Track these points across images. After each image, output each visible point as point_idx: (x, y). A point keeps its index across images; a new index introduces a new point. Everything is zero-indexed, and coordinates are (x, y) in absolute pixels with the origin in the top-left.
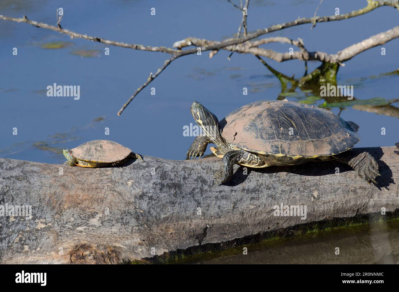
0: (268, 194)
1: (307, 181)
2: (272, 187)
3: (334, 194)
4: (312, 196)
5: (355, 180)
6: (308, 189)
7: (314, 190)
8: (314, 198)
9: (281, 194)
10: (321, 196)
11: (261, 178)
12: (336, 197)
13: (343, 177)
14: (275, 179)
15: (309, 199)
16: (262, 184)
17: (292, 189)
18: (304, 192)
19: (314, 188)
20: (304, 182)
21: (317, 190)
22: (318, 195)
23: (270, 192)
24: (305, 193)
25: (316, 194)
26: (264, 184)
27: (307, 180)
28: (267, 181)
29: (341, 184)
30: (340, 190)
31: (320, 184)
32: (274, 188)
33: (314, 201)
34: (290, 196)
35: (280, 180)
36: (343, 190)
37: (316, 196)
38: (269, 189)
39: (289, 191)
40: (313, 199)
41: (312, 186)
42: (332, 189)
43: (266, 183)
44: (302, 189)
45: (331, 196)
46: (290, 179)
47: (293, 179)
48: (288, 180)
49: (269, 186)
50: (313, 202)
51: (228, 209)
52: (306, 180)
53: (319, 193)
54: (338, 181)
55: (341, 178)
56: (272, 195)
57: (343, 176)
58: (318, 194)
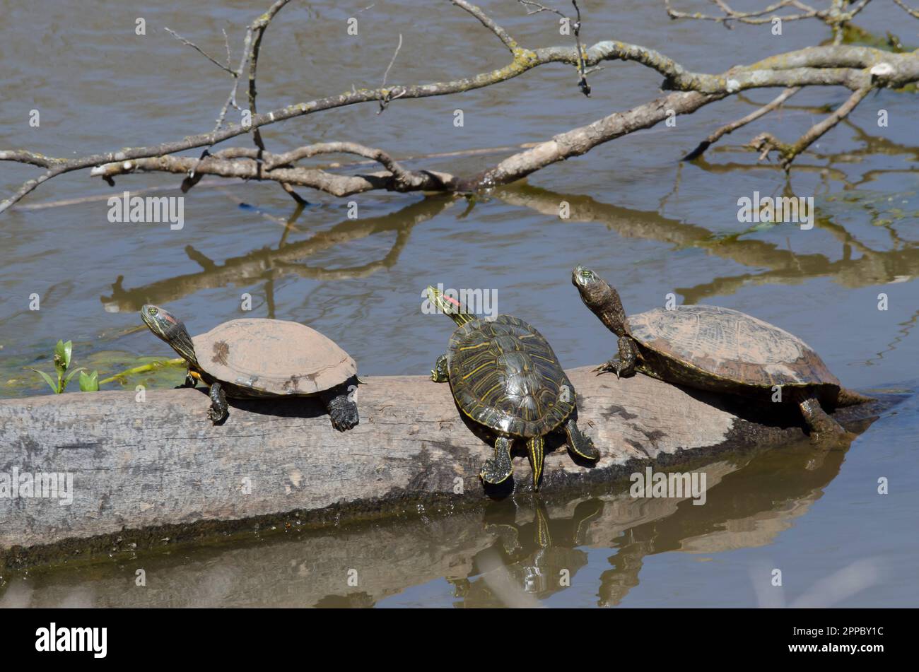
0: (184, 478)
1: (277, 449)
2: (194, 461)
3: (339, 479)
4: (286, 483)
5: (389, 447)
6: (279, 467)
7: (291, 470)
8: (292, 487)
9: (214, 478)
10: (307, 483)
11: (170, 441)
12: (343, 486)
13: (360, 442)
14: (203, 443)
15: (281, 489)
16: (171, 455)
17: (240, 466)
18: (268, 473)
19: (292, 465)
20: (269, 451)
21: (298, 470)
22: (300, 482)
23: (189, 474)
24: (271, 477)
25: (296, 478)
26: (176, 454)
27: (277, 446)
28: (183, 447)
29: (356, 457)
30: (351, 471)
31: (306, 455)
32: (199, 465)
33: (291, 494)
34: (236, 482)
35: (213, 446)
36: (361, 470)
37: (296, 483)
38: (188, 465)
39: (233, 471)
40: (288, 490)
41: (288, 460)
42: (334, 467)
43: (180, 453)
44: (264, 467)
45: (330, 483)
46: (238, 443)
47: (245, 445)
48: (233, 446)
49: (188, 460)
50: (288, 497)
51: (89, 512)
52: (274, 446)
53: (303, 477)
54: (348, 449)
55: (356, 443)
56: (194, 481)
57: (361, 438)
58: (302, 480)
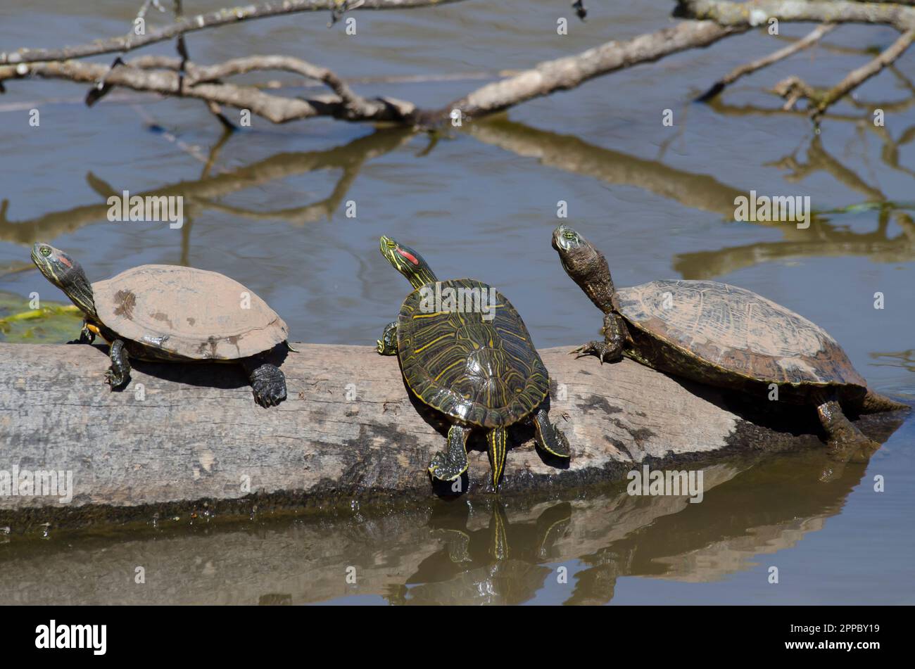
0: (72, 452)
1: (187, 425)
2: (85, 433)
3: (259, 464)
4: (195, 466)
5: (320, 430)
6: (188, 447)
7: (202, 450)
8: (202, 471)
9: (109, 454)
10: (220, 467)
11: (58, 406)
12: (263, 473)
13: (287, 421)
14: (98, 412)
15: (189, 472)
16: (58, 424)
17: (140, 442)
18: (174, 452)
19: (203, 445)
20: (177, 426)
21: (210, 451)
22: (212, 465)
23: (78, 447)
24: (178, 457)
25: (206, 461)
26: (64, 423)
27: (186, 420)
28: (73, 415)
29: (281, 440)
30: (274, 456)
31: (220, 433)
32: (92, 438)
33: (200, 479)
34: (135, 461)
35: (110, 415)
36: (285, 456)
37: (207, 467)
38: (78, 438)
39: (132, 447)
40: (197, 474)
41: (198, 438)
42: (254, 450)
43: (70, 423)
44: (169, 445)
45: (248, 469)
46: (140, 414)
47: (148, 417)
48: (134, 417)
49: (78, 431)
50: (197, 483)
52: (182, 420)
53: (215, 460)
54: (272, 429)
55: (282, 423)
56: (84, 456)
57: (288, 417)
58: (214, 463)
